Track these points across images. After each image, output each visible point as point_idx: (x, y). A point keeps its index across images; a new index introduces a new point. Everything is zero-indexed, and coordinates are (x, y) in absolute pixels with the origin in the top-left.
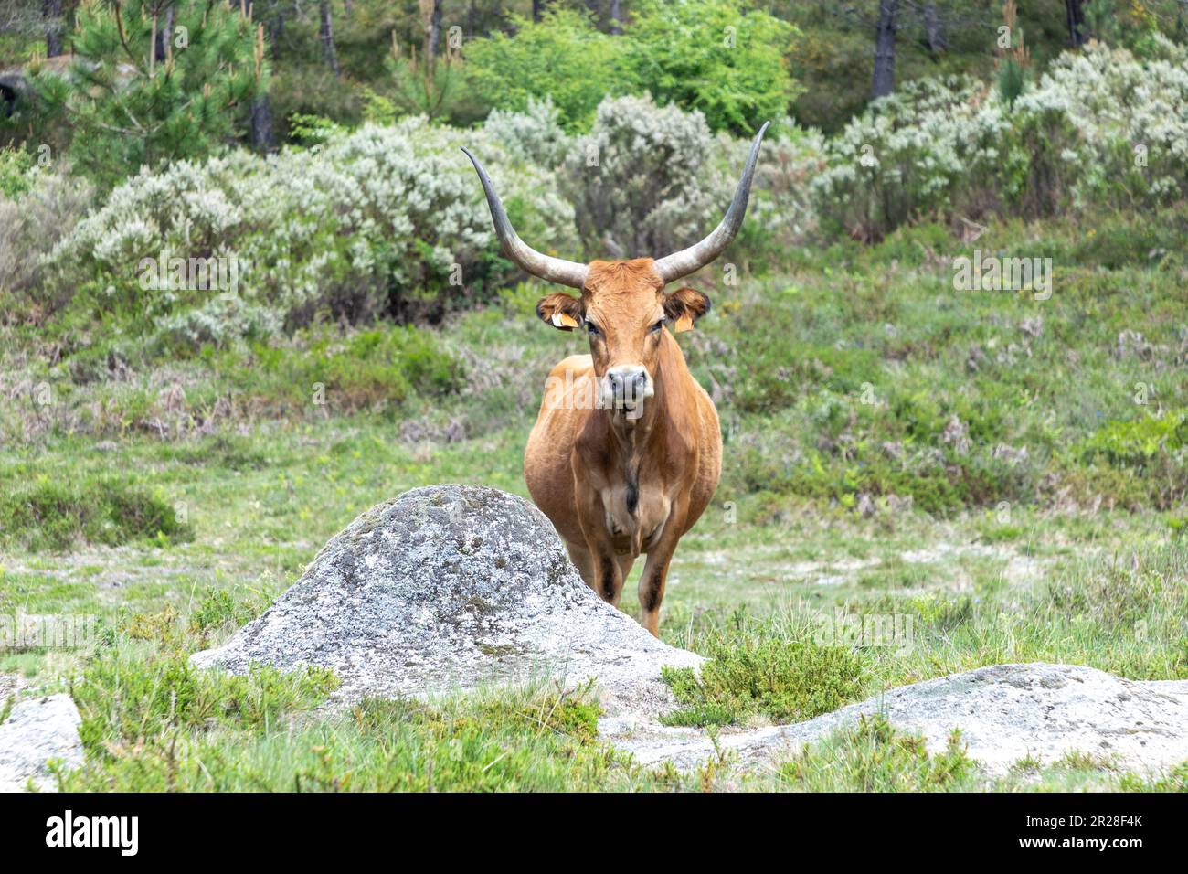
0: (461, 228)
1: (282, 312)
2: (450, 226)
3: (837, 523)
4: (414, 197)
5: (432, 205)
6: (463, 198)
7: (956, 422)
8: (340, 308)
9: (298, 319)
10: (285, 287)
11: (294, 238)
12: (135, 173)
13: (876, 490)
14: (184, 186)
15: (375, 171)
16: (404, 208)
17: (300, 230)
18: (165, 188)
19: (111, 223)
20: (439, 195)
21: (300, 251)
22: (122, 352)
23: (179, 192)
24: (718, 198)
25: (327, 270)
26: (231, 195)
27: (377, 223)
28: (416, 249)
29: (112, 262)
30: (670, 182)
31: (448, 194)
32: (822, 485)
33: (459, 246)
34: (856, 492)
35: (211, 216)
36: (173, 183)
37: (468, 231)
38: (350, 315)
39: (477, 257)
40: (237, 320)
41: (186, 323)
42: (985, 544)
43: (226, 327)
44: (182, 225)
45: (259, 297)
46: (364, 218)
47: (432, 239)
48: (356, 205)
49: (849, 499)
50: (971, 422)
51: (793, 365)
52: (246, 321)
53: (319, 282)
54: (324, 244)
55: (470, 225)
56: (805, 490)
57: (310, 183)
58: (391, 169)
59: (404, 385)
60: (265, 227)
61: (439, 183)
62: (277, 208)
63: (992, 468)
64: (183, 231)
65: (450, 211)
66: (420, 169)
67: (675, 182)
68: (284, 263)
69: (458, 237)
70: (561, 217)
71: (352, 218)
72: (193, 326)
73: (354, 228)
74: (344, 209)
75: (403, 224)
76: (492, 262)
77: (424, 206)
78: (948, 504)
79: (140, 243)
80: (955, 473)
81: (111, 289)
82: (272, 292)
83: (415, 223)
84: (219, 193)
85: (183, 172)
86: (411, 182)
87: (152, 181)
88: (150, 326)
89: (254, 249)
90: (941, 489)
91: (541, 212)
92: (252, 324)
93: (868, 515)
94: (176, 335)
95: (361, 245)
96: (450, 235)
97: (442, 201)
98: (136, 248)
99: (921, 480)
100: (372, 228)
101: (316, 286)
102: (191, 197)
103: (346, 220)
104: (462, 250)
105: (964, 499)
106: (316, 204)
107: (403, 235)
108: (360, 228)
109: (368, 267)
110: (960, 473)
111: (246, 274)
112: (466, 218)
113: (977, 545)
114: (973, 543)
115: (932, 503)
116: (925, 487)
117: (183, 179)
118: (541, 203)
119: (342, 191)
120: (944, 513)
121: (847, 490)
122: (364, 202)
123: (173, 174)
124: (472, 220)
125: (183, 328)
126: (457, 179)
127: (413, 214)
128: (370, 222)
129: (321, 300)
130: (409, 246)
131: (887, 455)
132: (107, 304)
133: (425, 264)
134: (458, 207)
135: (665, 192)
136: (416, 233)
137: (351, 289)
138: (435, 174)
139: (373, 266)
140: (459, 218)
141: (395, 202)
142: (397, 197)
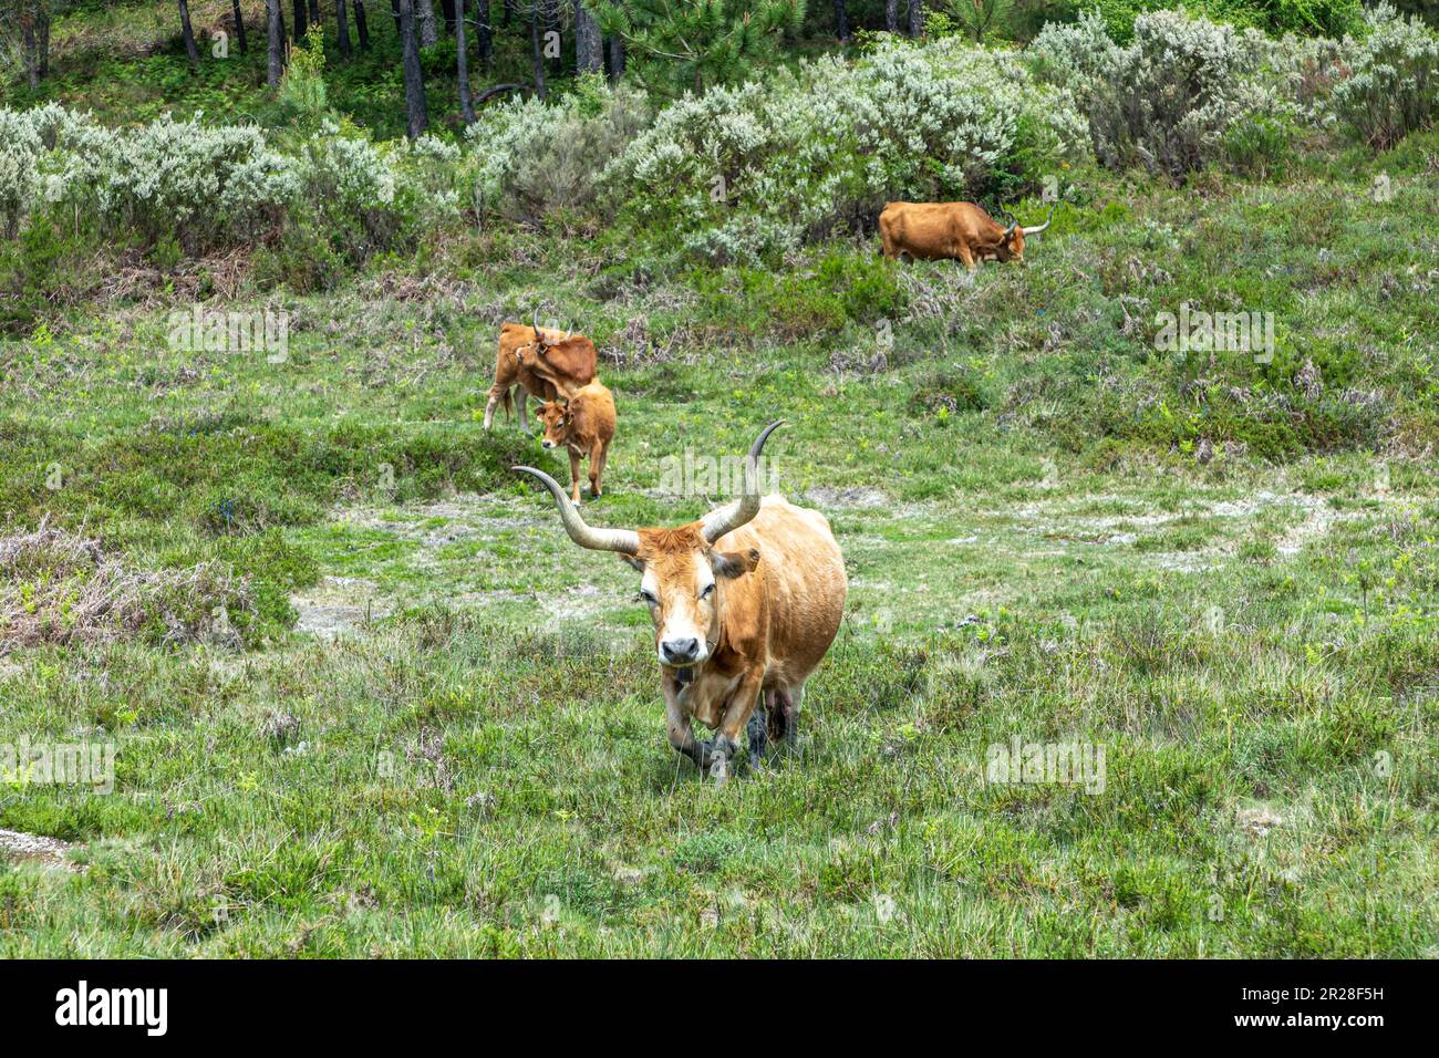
0: (971, 146)
1: (799, 228)
2: (960, 145)
3: (1173, 469)
4: (927, 118)
5: (945, 124)
6: (973, 119)
7: (1310, 366)
8: (859, 222)
9: (814, 235)
10: (803, 205)
11: (816, 157)
12: (679, 96)
13: (1215, 438)
14: (718, 109)
15: (894, 93)
16: (918, 128)
17: (822, 150)
18: (701, 111)
19: (653, 145)
20: (951, 116)
21: (820, 170)
22: (648, 268)
23: (713, 115)
24: (1245, 105)
25: (843, 187)
26: (763, 118)
27: (893, 143)
28: (928, 168)
29: (648, 182)
30: (1199, 90)
31: (960, 114)
32: (1166, 431)
33: (969, 163)
34: (1196, 439)
35: (739, 138)
36: (709, 107)
37: (977, 150)
38: (866, 230)
39: (986, 174)
40: (753, 238)
41: (705, 241)
42: (1306, 493)
43: (742, 244)
44: (712, 145)
45: (781, 214)
46: (882, 138)
47: (944, 157)
48: (873, 124)
49: (1187, 446)
50: (1324, 366)
51: (1203, 298)
52: (762, 239)
53: (835, 199)
54: (843, 163)
55: (980, 145)
56: (1148, 436)
57: (833, 105)
58: (909, 90)
59: (842, 315)
60: (790, 147)
61: (952, 103)
62: (803, 130)
63: (1337, 413)
64: (712, 152)
65: (961, 131)
66: (933, 91)
67: (1203, 90)
68: (803, 182)
69: (968, 154)
70: (1076, 132)
71: (870, 138)
72: (712, 243)
73: (873, 147)
74: (862, 129)
75: (917, 144)
76: (1002, 178)
77: (937, 126)
78: (1287, 449)
79: (673, 163)
80: (1297, 418)
81: (647, 207)
82: (792, 210)
83: (929, 143)
84: (751, 116)
85: (717, 96)
86: (925, 103)
87: (692, 106)
88: (678, 242)
89: (778, 168)
90: (1282, 436)
91: (1055, 127)
92: (768, 241)
93: (1204, 461)
94: (697, 252)
95: (875, 163)
96: (962, 153)
97: (954, 120)
98: (669, 169)
99: (1263, 426)
100: (889, 146)
101: (831, 203)
102: (723, 120)
103: (865, 139)
104: (972, 167)
105: (1306, 444)
106: (836, 125)
107: (916, 154)
108: (878, 146)
109: (880, 185)
110: (1303, 417)
111: (769, 192)
112: (976, 137)
113: (1299, 494)
114: (1295, 491)
115: (1271, 448)
116: (1265, 432)
117: (720, 102)
118: (1058, 119)
119: (860, 112)
120: (1284, 458)
121: (1187, 437)
122: (882, 123)
123: (708, 99)
124: (982, 138)
125: (703, 245)
126: (968, 99)
127: (927, 134)
128: (887, 141)
129: (837, 217)
130: (923, 163)
131: (1234, 400)
132: (644, 221)
133: (938, 180)
134: (968, 127)
135: (1194, 100)
136: (929, 151)
137: (867, 205)
138: (948, 96)
139: (886, 183)
140: (969, 136)
141: (910, 122)
142: (910, 118)
